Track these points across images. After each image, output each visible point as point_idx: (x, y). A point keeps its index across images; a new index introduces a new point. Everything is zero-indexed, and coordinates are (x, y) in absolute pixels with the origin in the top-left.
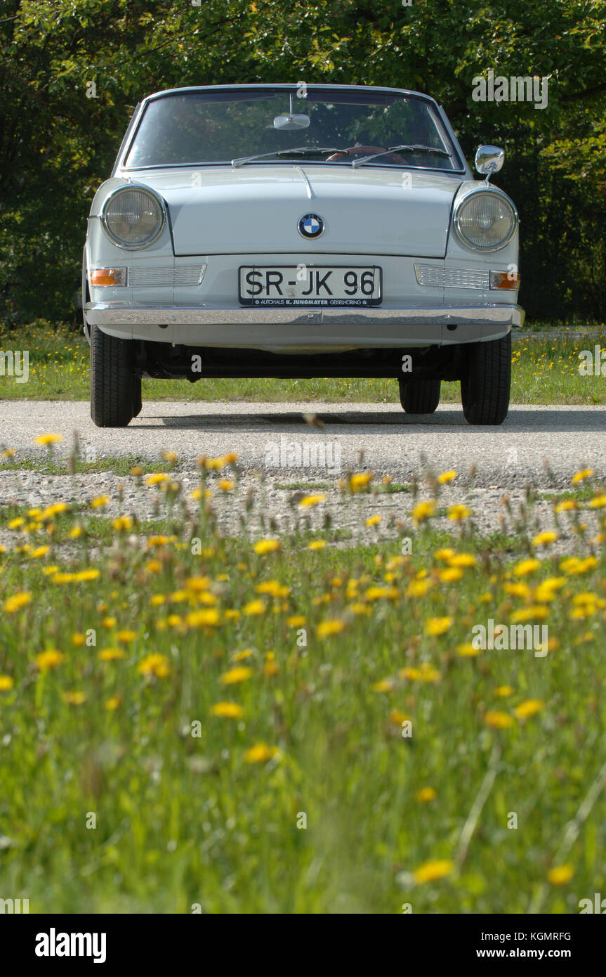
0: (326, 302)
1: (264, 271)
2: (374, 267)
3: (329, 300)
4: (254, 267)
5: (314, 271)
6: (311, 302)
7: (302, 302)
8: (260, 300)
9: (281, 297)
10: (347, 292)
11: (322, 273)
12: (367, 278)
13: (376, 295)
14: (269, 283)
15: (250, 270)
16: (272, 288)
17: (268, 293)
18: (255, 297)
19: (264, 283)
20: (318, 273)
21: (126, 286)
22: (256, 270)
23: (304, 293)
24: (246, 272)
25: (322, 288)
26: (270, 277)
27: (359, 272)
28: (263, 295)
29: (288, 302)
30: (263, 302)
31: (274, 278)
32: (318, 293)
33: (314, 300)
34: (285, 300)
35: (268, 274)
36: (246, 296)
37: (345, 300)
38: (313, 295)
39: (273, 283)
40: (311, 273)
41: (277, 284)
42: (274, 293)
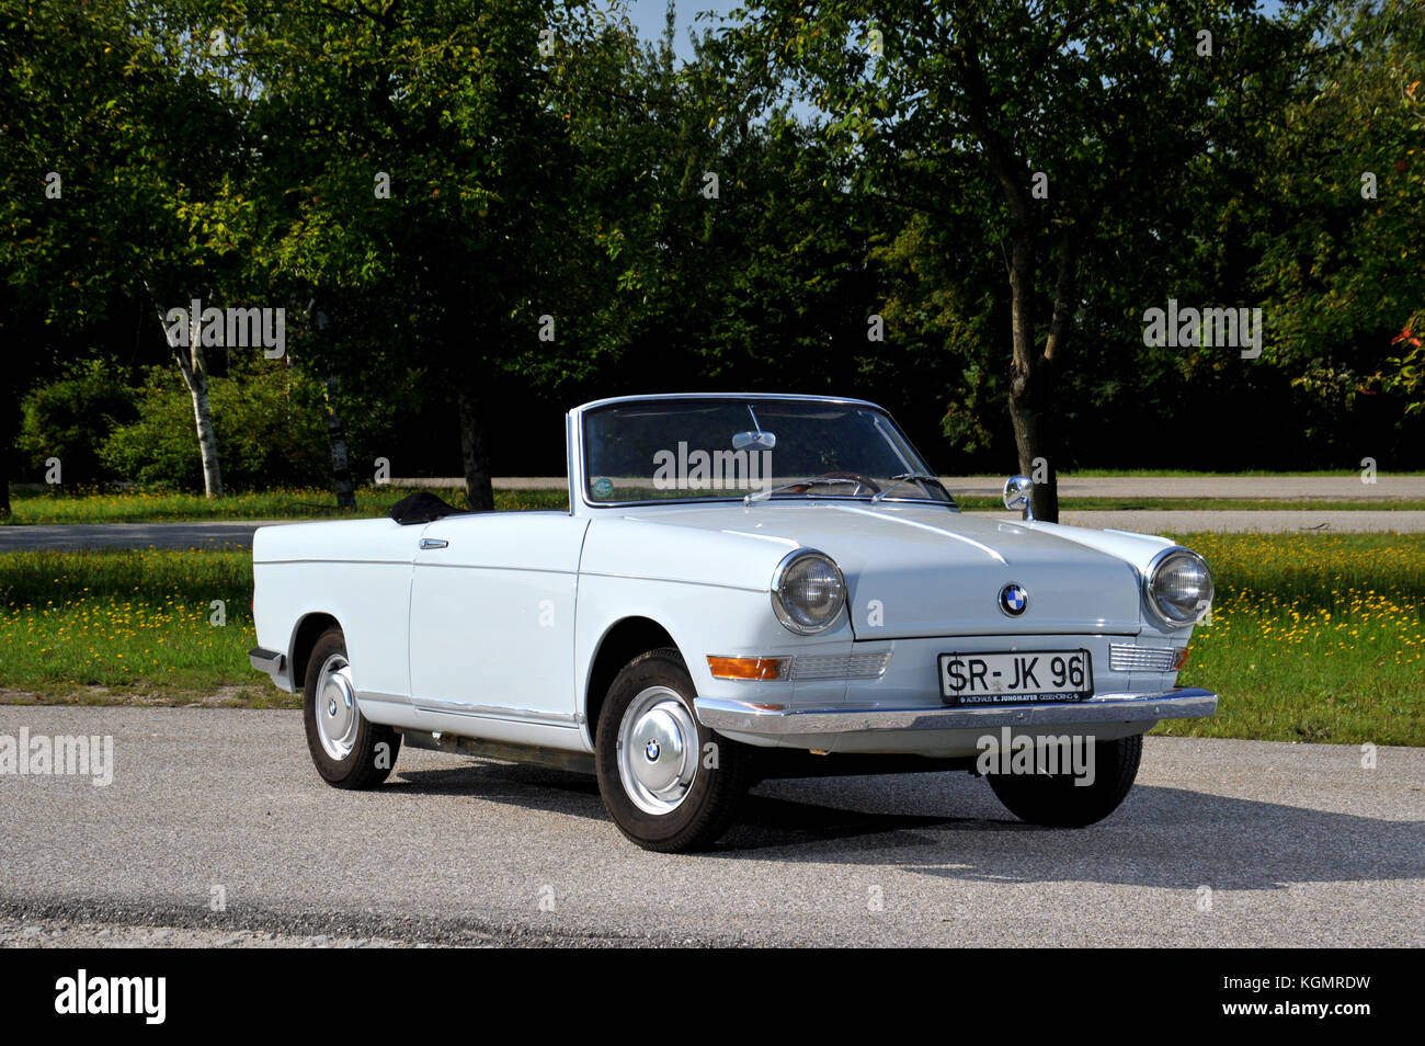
0: (1036, 698)
1: (965, 660)
2: (1081, 650)
3: (1038, 695)
4: (955, 654)
5: (1019, 657)
6: (1020, 698)
7: (1011, 699)
8: (966, 697)
9: (986, 692)
10: (1055, 683)
11: (1029, 658)
12: (1075, 664)
13: (1086, 687)
14: (973, 675)
15: (953, 658)
16: (977, 680)
17: (973, 688)
18: (960, 693)
19: (967, 676)
20: (1023, 660)
21: (787, 680)
22: (959, 658)
23: (1011, 687)
24: (946, 661)
25: (1029, 679)
26: (974, 666)
27: (1066, 658)
28: (967, 691)
29: (995, 699)
30: (969, 700)
31: (978, 669)
32: (1025, 686)
33: (1022, 695)
34: (992, 696)
35: (972, 663)
36: (949, 692)
37: (1055, 694)
38: (1020, 689)
39: (977, 675)
40: (1016, 660)
41: (981, 676)
42: (979, 689)
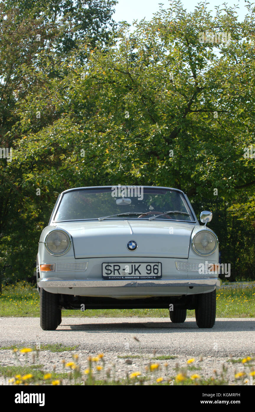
0: (138, 278)
1: (112, 265)
2: (158, 263)
3: (140, 277)
5: (133, 264)
6: (132, 278)
7: (129, 278)
8: (111, 277)
9: (120, 275)
10: (147, 273)
11: (137, 265)
12: (156, 267)
13: (159, 274)
14: (114, 270)
15: (107, 264)
16: (116, 272)
17: (114, 274)
18: (109, 275)
19: (112, 270)
20: (135, 265)
21: (55, 271)
22: (109, 264)
23: (129, 274)
24: (104, 265)
25: (137, 272)
26: (115, 267)
27: (152, 265)
28: (112, 275)
29: (122, 278)
30: (112, 278)
31: (117, 268)
32: (135, 274)
33: (133, 277)
34: (121, 277)
35: (114, 266)
36: (105, 275)
37: (146, 276)
38: (133, 275)
39: (116, 270)
40: (132, 265)
41: (118, 270)
42: (117, 274)
